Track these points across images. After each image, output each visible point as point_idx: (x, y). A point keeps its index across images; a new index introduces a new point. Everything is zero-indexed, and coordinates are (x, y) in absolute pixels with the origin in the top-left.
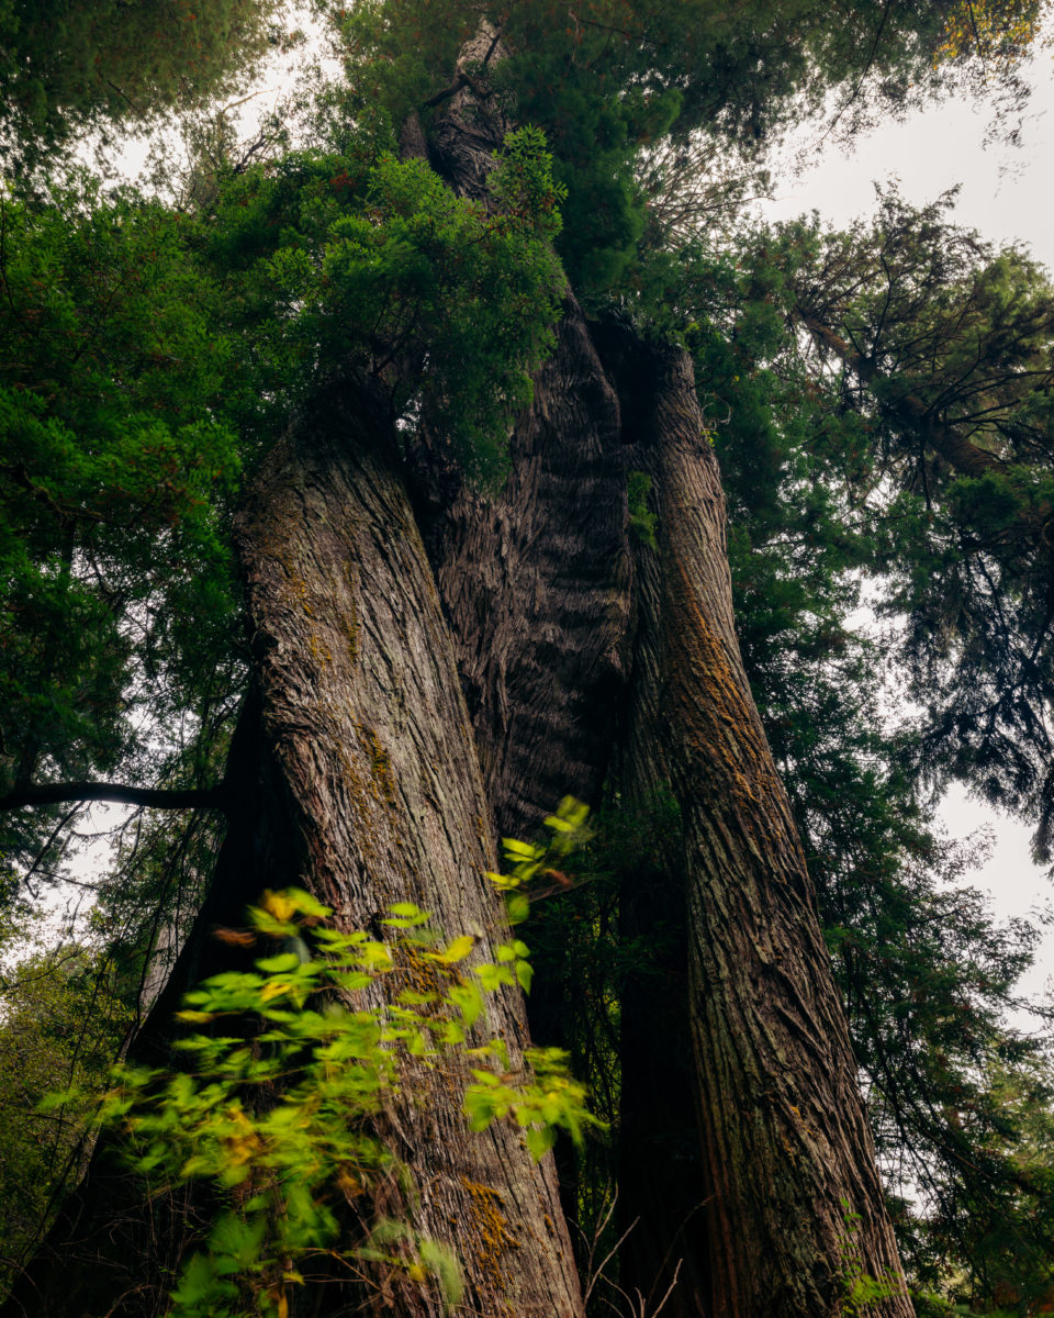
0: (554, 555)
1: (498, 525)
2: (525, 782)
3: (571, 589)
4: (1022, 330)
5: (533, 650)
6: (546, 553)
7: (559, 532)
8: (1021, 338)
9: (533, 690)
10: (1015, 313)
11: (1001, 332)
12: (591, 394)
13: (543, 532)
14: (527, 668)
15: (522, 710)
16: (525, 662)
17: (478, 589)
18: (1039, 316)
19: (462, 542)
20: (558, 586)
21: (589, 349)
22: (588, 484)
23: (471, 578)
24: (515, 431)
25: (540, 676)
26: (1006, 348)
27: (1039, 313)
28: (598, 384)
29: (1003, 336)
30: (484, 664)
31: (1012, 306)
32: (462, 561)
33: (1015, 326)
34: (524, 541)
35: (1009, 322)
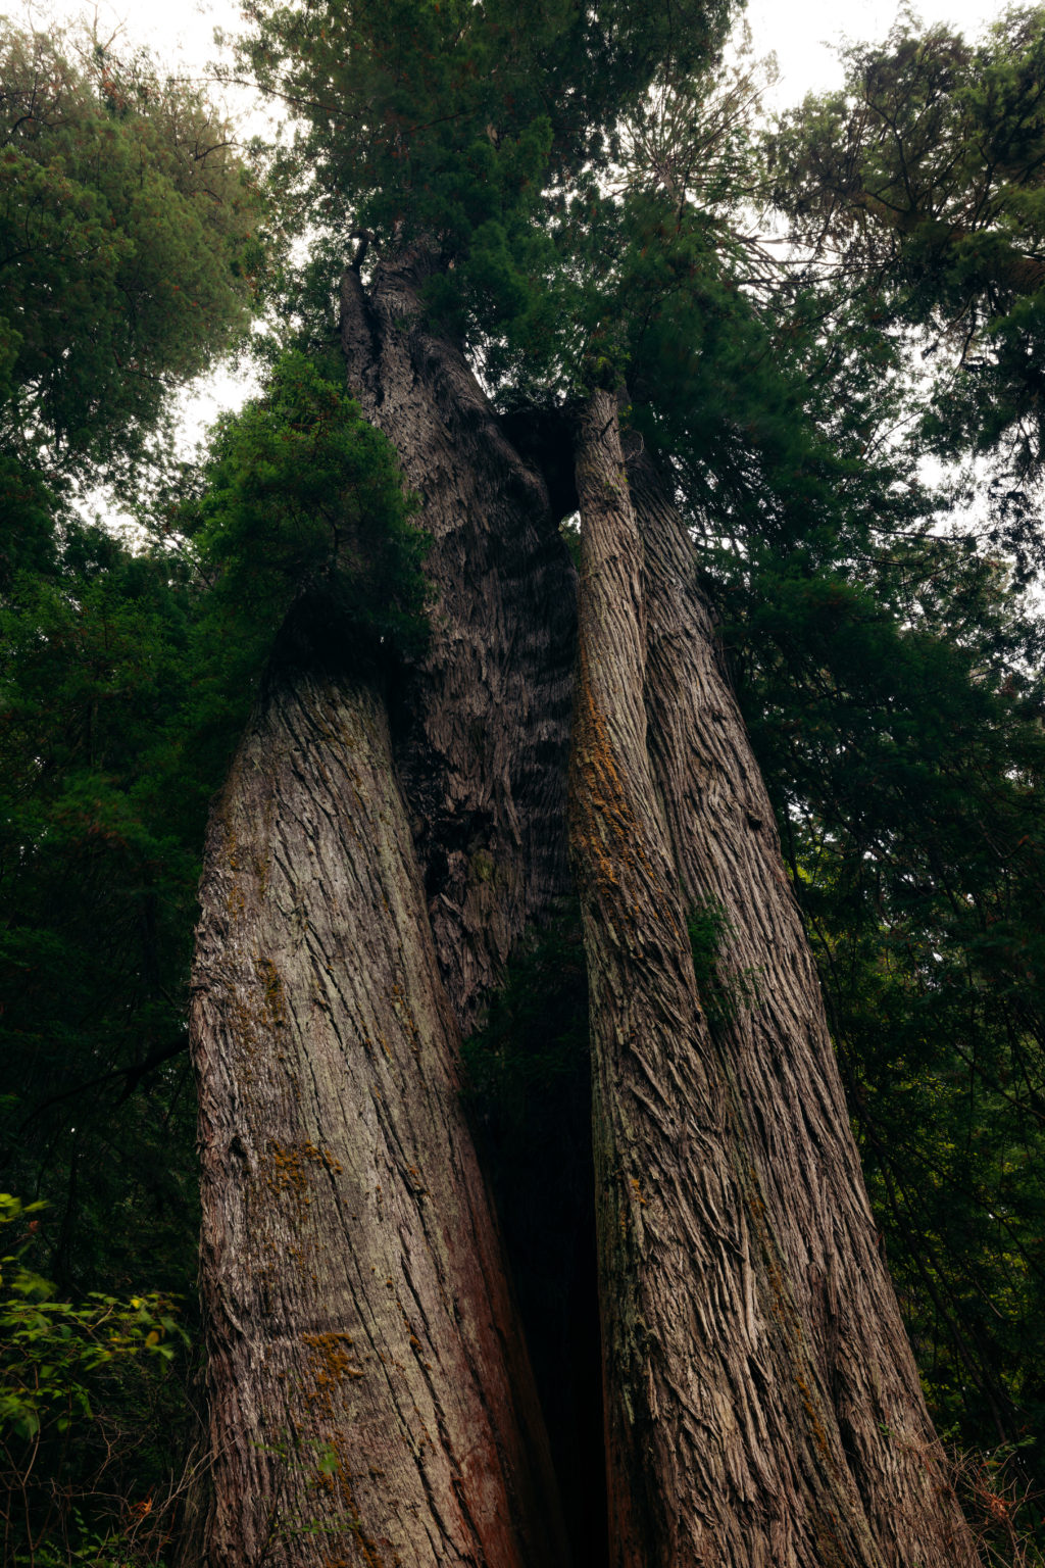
0: (531, 655)
1: (475, 652)
2: (556, 879)
3: (553, 680)
4: (1020, 111)
5: (533, 754)
6: (524, 656)
7: (530, 631)
8: (1021, 120)
9: (541, 792)
10: (1000, 100)
11: (997, 128)
12: (516, 488)
13: (516, 636)
14: (531, 773)
15: (536, 813)
16: (527, 768)
17: (468, 723)
18: (1030, 86)
19: (443, 686)
20: (544, 683)
21: (504, 448)
22: (539, 575)
23: (460, 715)
24: (468, 555)
25: (545, 775)
26: (1011, 141)
27: (1027, 83)
28: (519, 476)
29: (1002, 129)
30: (489, 789)
31: (993, 97)
32: (448, 704)
33: (1009, 112)
34: (502, 654)
35: (1000, 112)
